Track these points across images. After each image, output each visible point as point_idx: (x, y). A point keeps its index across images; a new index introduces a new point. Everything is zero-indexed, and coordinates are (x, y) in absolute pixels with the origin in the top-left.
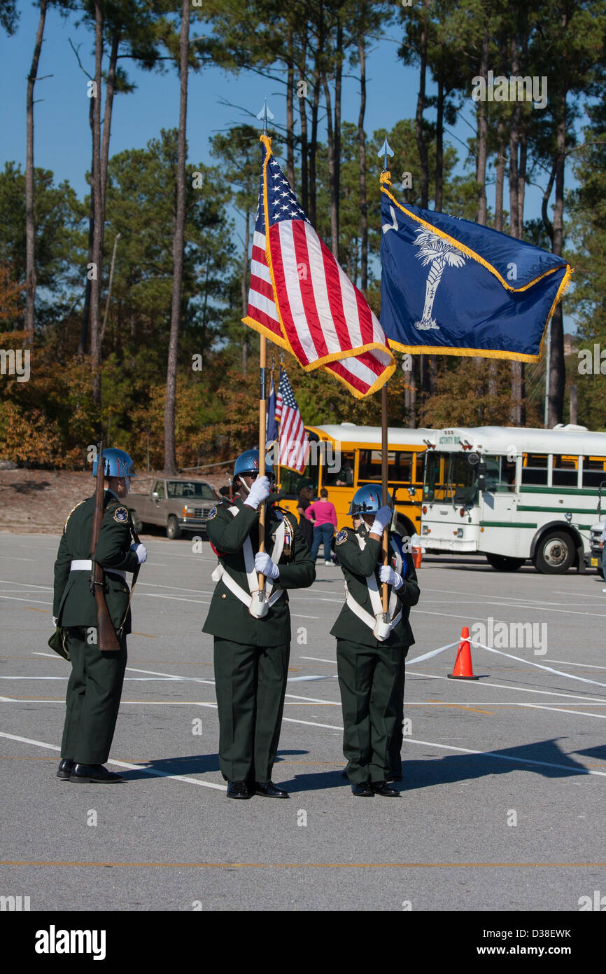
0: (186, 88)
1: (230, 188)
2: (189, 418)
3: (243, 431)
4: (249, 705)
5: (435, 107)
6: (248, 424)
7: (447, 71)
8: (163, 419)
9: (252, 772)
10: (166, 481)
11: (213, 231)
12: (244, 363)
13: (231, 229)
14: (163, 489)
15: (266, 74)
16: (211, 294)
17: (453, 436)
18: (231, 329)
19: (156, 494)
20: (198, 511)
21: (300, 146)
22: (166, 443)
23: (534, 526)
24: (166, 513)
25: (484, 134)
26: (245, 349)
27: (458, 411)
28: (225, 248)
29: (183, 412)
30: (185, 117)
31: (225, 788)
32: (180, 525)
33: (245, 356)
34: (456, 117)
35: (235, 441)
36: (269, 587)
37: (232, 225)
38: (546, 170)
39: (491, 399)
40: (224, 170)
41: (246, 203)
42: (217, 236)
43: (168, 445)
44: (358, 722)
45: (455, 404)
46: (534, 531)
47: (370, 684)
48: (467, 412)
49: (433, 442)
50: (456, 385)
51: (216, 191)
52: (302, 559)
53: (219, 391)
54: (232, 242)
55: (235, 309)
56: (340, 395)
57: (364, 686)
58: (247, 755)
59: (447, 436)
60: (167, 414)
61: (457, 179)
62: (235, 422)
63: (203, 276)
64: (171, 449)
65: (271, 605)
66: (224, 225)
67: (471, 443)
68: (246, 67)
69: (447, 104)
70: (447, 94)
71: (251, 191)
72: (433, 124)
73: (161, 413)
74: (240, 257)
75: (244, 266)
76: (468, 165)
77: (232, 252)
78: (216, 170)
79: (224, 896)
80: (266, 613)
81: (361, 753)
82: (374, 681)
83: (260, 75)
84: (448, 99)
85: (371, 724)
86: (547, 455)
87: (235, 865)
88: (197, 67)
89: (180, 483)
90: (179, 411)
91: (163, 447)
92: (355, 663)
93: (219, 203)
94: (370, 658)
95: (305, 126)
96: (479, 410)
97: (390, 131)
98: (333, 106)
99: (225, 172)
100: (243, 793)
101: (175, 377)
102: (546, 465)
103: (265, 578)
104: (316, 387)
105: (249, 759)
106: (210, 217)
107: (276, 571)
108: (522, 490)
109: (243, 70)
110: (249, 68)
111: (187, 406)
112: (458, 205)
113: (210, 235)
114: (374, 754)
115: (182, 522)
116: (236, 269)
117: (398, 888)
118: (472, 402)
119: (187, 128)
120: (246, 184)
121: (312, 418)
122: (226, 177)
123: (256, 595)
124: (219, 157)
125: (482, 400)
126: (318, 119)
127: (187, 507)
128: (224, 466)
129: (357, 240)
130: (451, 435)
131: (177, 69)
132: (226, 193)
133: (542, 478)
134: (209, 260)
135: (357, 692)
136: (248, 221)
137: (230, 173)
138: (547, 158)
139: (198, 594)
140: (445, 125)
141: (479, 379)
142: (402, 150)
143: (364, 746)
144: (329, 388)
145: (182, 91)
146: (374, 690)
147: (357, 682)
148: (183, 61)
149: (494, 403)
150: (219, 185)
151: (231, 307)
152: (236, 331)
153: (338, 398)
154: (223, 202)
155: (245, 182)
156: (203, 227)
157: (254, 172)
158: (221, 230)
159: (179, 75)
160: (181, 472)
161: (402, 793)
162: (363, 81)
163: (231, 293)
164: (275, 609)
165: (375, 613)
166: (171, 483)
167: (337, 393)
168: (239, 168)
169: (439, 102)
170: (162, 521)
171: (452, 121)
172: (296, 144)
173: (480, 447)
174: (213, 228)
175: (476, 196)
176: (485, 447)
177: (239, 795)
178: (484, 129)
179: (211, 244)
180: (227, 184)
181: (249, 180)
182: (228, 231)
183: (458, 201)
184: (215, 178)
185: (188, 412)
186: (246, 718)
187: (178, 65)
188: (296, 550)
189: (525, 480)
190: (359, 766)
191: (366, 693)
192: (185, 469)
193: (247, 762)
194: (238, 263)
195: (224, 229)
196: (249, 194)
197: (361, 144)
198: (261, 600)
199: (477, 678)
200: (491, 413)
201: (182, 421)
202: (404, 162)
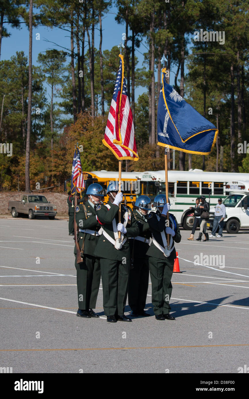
0: (32, 35)
1: (45, 75)
2: (35, 170)
3: (57, 174)
4: (115, 285)
5: (131, 40)
6: (59, 171)
7: (136, 26)
8: (24, 170)
9: (117, 312)
10: (27, 195)
11: (38, 93)
12: (52, 146)
13: (45, 92)
14: (27, 199)
15: (63, 28)
16: (38, 119)
17: (148, 175)
18: (46, 133)
19: (24, 201)
20: (41, 208)
21: (77, 58)
22: (26, 180)
23: (182, 211)
24: (28, 209)
25: (153, 51)
26: (52, 141)
27: (145, 165)
28: (42, 100)
29: (32, 167)
30: (32, 47)
31: (106, 318)
32: (34, 213)
33: (52, 144)
34: (140, 44)
35: (54, 178)
36: (123, 237)
37: (46, 90)
38: (176, 65)
39: (158, 159)
40: (42, 68)
41: (52, 81)
42: (40, 95)
43: (27, 180)
44: (158, 290)
45: (143, 162)
46: (182, 213)
47: (163, 275)
48: (149, 165)
49: (140, 178)
50: (144, 154)
51: (39, 77)
52: (134, 225)
53: (47, 158)
54: (45, 97)
55: (47, 125)
56: (96, 159)
57: (161, 275)
58: (115, 305)
59: (146, 175)
60: (26, 168)
61: (138, 70)
62: (54, 171)
63: (34, 112)
64: (28, 182)
65: (123, 244)
66: (42, 90)
67: (156, 178)
68: (55, 26)
69: (136, 39)
70: (136, 35)
71: (54, 76)
72: (130, 47)
73: (24, 168)
74: (49, 103)
75: (51, 107)
76: (144, 64)
77: (45, 101)
78: (39, 68)
79: (127, 360)
80: (121, 247)
81: (159, 303)
82: (164, 273)
83: (60, 29)
84: (136, 37)
85: (163, 291)
86: (187, 182)
87: (125, 348)
88: (35, 26)
89: (33, 196)
90: (31, 167)
91: (25, 182)
92: (157, 266)
93: (40, 81)
94: (163, 264)
95: (79, 50)
96: (153, 164)
97: (110, 50)
98: (91, 41)
99: (43, 69)
100: (114, 320)
101: (29, 153)
102: (186, 186)
103: (121, 233)
104: (87, 156)
105: (116, 306)
106: (37, 87)
107: (125, 230)
108: (177, 196)
109: (54, 27)
110: (56, 26)
111: (34, 164)
112: (138, 80)
113: (37, 94)
114: (165, 303)
115: (35, 212)
116: (48, 108)
117: (193, 355)
118: (150, 161)
119: (32, 51)
120: (52, 74)
121: (86, 168)
122: (43, 70)
123: (117, 241)
124: (40, 63)
125: (154, 160)
126: (85, 46)
127: (37, 206)
128: (49, 189)
129: (97, 95)
130: (147, 174)
131: (27, 27)
132: (43, 77)
133: (185, 191)
134: (36, 105)
135: (158, 278)
136: (52, 88)
137: (45, 69)
138: (176, 60)
139: (53, 241)
140: (135, 48)
141: (153, 151)
142: (115, 58)
143: (161, 300)
144: (92, 156)
145: (30, 36)
146: (164, 277)
147: (158, 274)
148: (30, 24)
149: (159, 161)
150: (41, 74)
151: (45, 124)
152: (48, 134)
153: (96, 161)
154: (42, 81)
155: (51, 72)
156: (34, 91)
157: (55, 69)
158: (41, 92)
159: (29, 29)
160: (32, 192)
161: (176, 318)
162: (101, 31)
163: (45, 118)
164: (125, 245)
165: (165, 246)
166: (30, 196)
167: (95, 158)
168: (48, 67)
169: (133, 38)
170: (27, 212)
171: (138, 46)
172: (75, 57)
173: (160, 179)
174: (38, 92)
175: (151, 76)
176: (161, 179)
177: (113, 321)
178: (153, 49)
179: (37, 98)
180: (43, 74)
181: (53, 72)
182: (44, 93)
183: (138, 79)
184: (39, 71)
185: (34, 167)
186: (114, 290)
187: (28, 25)
188: (132, 222)
189: (178, 192)
190: (158, 308)
191: (161, 279)
192: (33, 191)
193: (115, 308)
194: (49, 106)
195: (42, 92)
196: (53, 77)
197: (100, 56)
198: (120, 242)
199: (181, 272)
200: (158, 165)
201: (32, 171)
202: (116, 63)
